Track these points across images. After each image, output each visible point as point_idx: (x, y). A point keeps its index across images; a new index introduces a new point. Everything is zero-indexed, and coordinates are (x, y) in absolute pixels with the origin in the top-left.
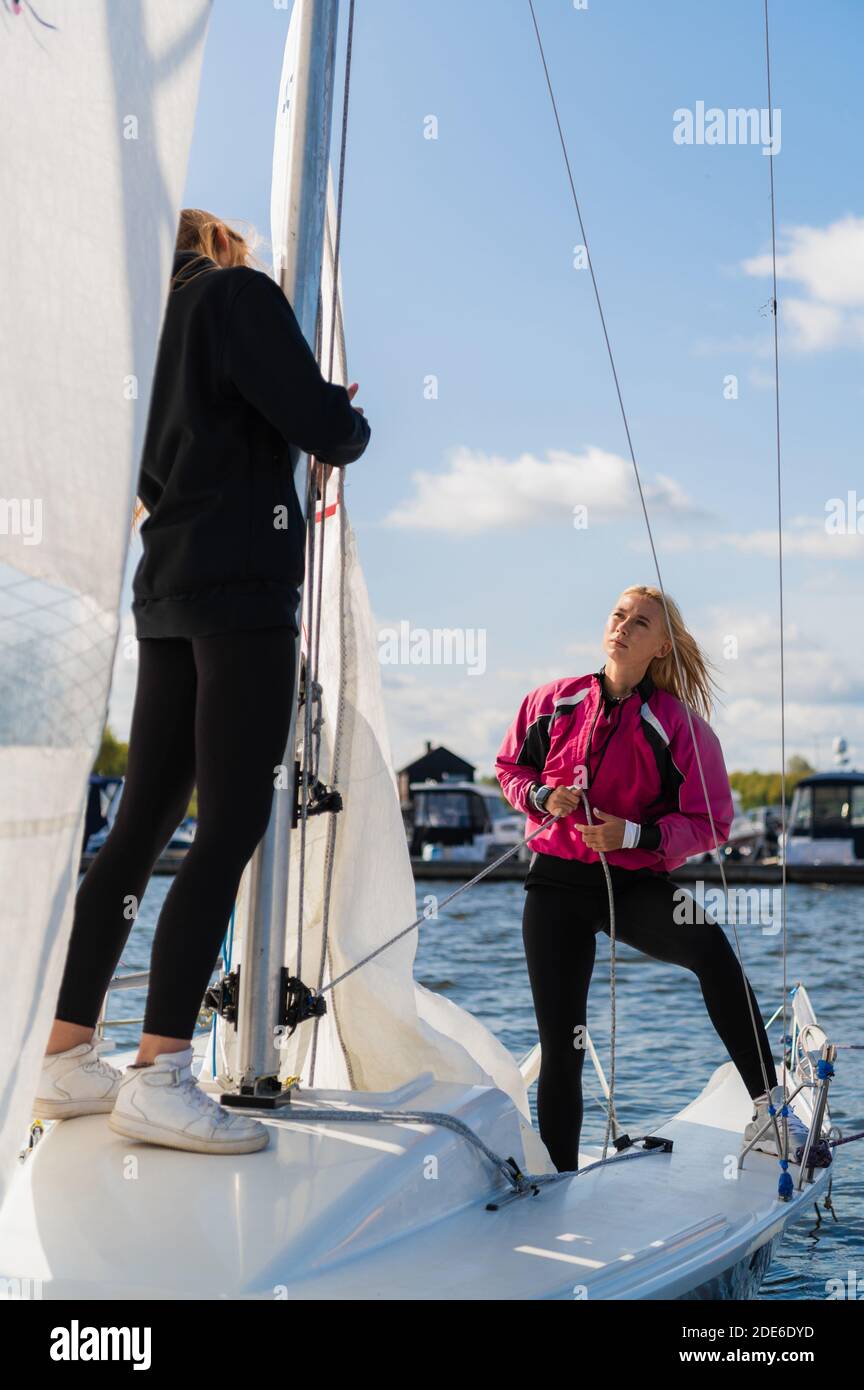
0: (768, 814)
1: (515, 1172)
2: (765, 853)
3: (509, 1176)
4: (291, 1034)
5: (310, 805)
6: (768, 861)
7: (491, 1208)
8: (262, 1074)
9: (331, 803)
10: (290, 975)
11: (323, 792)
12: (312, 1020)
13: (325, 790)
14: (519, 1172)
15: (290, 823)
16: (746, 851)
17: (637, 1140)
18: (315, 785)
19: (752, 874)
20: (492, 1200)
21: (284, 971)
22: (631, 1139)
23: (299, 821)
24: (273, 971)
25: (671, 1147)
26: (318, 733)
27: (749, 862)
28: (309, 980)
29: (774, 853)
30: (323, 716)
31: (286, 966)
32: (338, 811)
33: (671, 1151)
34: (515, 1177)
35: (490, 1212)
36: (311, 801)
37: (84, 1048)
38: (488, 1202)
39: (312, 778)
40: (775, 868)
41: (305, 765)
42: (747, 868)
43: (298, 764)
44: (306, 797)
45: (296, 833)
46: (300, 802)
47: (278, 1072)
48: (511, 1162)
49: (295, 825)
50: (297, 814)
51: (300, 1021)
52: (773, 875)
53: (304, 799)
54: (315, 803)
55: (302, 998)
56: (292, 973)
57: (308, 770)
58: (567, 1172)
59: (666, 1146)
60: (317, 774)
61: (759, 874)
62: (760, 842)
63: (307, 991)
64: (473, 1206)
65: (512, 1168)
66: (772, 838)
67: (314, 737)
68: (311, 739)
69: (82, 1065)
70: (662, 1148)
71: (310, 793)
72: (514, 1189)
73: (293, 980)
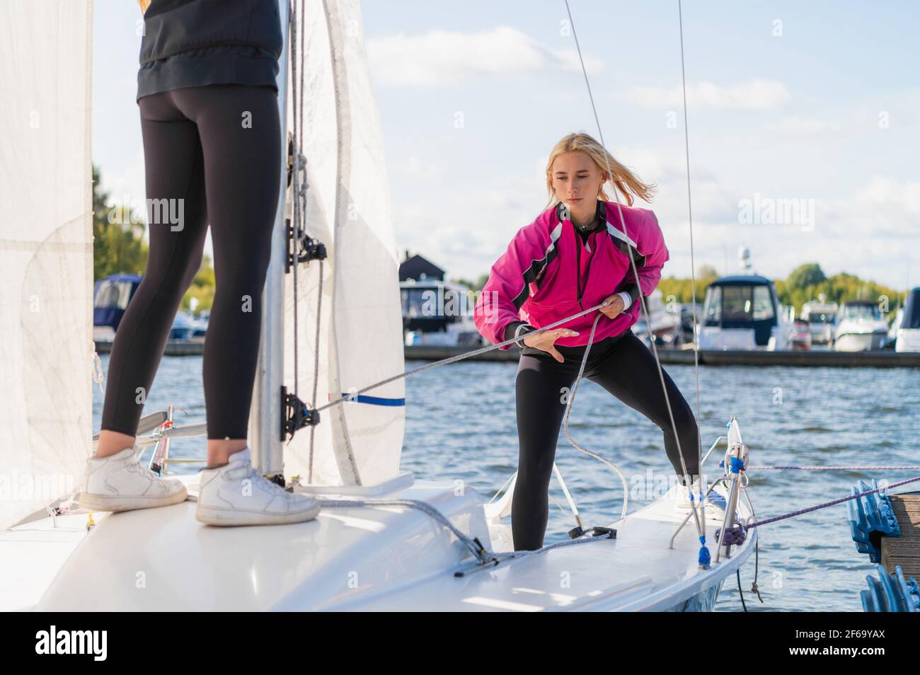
0: (683, 310)
1: (479, 548)
2: (681, 339)
3: (475, 551)
4: (290, 439)
5: (300, 254)
6: (685, 347)
7: (459, 575)
8: (269, 472)
9: (317, 252)
10: (288, 393)
11: (310, 244)
12: (308, 428)
13: (312, 242)
14: (482, 548)
15: (283, 268)
16: (668, 338)
17: (588, 531)
18: (304, 237)
19: (673, 357)
20: (459, 570)
21: (283, 389)
22: (583, 530)
23: (291, 268)
24: (275, 390)
25: (615, 534)
26: (304, 196)
27: (670, 347)
28: (305, 397)
29: (689, 341)
30: (308, 182)
31: (285, 385)
32: (323, 259)
33: (615, 538)
34: (479, 552)
35: (458, 578)
36: (301, 251)
37: (127, 452)
38: (455, 572)
39: (300, 233)
40: (691, 352)
41: (295, 222)
42: (668, 352)
43: (288, 221)
44: (297, 247)
45: (289, 278)
46: (292, 252)
47: (282, 471)
48: (476, 541)
49: (288, 271)
50: (289, 261)
51: (298, 429)
52: (688, 358)
53: (295, 250)
54: (305, 253)
55: (299, 411)
56: (290, 391)
57: (297, 225)
58: (526, 551)
59: (612, 534)
60: (304, 228)
61: (679, 357)
62: (678, 333)
63: (303, 405)
64: (442, 575)
65: (476, 545)
66: (687, 329)
67: (301, 199)
68: (299, 200)
69: (127, 466)
70: (608, 535)
71: (299, 246)
72: (478, 562)
73: (291, 396)
